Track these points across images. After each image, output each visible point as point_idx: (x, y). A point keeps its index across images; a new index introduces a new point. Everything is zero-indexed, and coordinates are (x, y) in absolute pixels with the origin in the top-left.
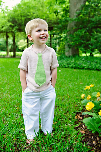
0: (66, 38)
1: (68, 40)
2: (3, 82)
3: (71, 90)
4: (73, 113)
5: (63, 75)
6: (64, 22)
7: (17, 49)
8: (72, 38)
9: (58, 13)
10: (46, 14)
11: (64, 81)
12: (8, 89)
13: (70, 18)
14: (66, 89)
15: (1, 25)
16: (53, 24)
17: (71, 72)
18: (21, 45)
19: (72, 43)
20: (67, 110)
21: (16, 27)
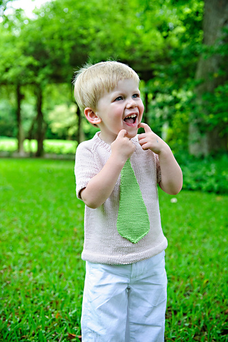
0: (192, 104)
1: (199, 109)
2: (10, 235)
3: (211, 260)
4: (219, 334)
5: (185, 213)
6: (185, 57)
7: (47, 134)
8: (210, 103)
9: (168, 30)
10: (134, 32)
11: (189, 232)
12: (27, 254)
13: (205, 47)
14: (195, 258)
15: (4, 65)
16: (153, 62)
17: (207, 205)
18: (59, 121)
19: (209, 118)
20: (202, 325)
21: (47, 70)
